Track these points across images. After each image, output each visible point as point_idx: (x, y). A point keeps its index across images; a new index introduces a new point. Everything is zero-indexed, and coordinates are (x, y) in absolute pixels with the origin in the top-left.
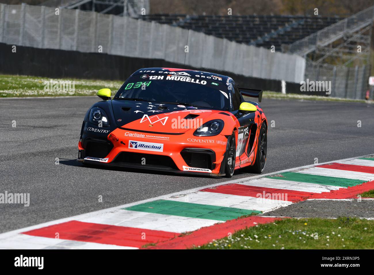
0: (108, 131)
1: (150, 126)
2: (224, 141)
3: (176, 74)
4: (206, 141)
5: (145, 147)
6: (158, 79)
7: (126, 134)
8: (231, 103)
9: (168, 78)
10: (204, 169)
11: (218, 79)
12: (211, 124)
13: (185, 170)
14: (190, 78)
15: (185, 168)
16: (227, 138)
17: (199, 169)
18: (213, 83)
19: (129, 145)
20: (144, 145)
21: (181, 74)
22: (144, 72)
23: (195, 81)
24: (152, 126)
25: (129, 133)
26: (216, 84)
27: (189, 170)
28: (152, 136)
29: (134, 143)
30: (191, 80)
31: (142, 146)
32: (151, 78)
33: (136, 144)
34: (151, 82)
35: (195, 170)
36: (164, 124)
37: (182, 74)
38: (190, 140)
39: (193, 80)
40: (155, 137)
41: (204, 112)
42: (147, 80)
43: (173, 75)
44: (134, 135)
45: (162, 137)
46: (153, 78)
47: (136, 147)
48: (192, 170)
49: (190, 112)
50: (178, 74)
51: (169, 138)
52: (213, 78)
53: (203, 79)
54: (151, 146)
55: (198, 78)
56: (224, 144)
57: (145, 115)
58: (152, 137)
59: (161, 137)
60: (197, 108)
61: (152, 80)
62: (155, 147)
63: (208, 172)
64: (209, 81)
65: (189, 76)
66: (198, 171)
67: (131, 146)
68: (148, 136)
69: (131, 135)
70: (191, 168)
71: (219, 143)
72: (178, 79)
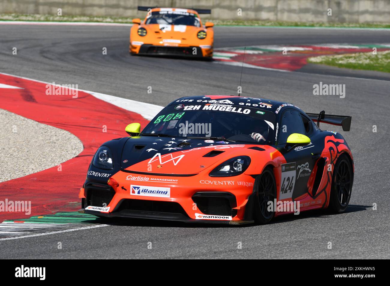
0: (109, 175)
1: (158, 167)
2: (249, 182)
3: (217, 102)
4: (224, 183)
5: (149, 192)
6: (193, 109)
7: (128, 178)
8: (276, 135)
9: (206, 108)
10: (222, 216)
11: (266, 106)
12: (233, 162)
13: (197, 218)
14: (231, 107)
15: (199, 216)
16: (254, 178)
17: (216, 216)
18: (258, 112)
19: (131, 191)
20: (147, 190)
21: (222, 103)
22: (181, 101)
23: (237, 110)
24: (161, 166)
25: (131, 176)
26: (262, 113)
27: (202, 218)
28: (157, 179)
29: (137, 189)
30: (232, 109)
31: (146, 191)
32: (186, 108)
33: (139, 190)
34: (184, 113)
35: (210, 218)
36: (175, 164)
37: (224, 102)
38: (204, 182)
39: (235, 108)
40: (161, 180)
41: (232, 147)
42: (181, 110)
43: (212, 103)
44: (136, 179)
45: (170, 180)
46: (188, 108)
47: (139, 193)
48: (207, 218)
49: (215, 148)
50: (219, 102)
51: (177, 180)
52: (261, 106)
53: (248, 107)
54: (156, 191)
55: (241, 106)
56: (250, 185)
57: (157, 154)
58: (157, 181)
59: (168, 180)
60: (227, 143)
61: (186, 110)
62: (160, 192)
63: (227, 219)
64: (253, 110)
65: (231, 105)
66: (214, 219)
67: (133, 192)
68: (153, 179)
69: (134, 178)
70: (205, 215)
71: (240, 184)
72: (217, 109)
